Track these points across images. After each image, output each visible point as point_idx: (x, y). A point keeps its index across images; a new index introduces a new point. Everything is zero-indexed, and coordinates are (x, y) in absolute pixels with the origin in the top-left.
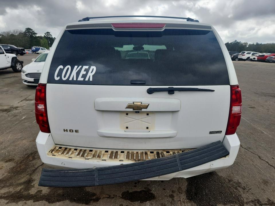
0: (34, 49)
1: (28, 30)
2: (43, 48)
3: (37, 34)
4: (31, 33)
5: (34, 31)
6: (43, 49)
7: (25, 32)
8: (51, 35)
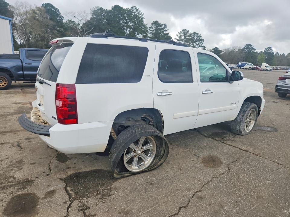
0: (240, 64)
1: (248, 45)
2: (249, 63)
3: (256, 49)
4: (250, 49)
5: (253, 47)
6: (249, 65)
7: (243, 48)
8: (272, 50)
